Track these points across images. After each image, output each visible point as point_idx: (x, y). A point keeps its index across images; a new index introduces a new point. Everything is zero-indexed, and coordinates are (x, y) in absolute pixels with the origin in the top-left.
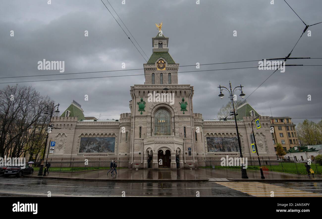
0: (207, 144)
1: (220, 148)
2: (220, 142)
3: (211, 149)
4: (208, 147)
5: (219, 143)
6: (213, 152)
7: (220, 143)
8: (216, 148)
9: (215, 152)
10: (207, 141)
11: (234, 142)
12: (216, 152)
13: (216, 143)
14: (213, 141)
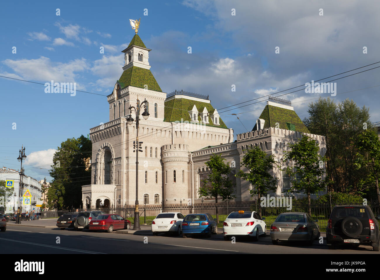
0: (200, 184)
10: (200, 180)
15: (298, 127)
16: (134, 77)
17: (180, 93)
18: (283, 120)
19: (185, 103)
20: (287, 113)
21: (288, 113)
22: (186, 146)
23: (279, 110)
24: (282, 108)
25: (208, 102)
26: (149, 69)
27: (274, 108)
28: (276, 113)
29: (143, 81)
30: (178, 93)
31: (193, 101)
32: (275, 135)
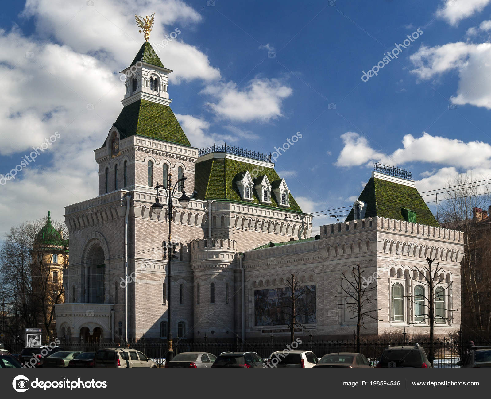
0: (255, 306)
1: (277, 315)
2: (277, 301)
3: (261, 319)
4: (255, 314)
5: (275, 303)
6: (263, 325)
7: (277, 304)
8: (269, 315)
9: (266, 325)
10: (256, 300)
11: (302, 299)
12: (268, 324)
13: (270, 305)
14: (266, 299)
15: (420, 215)
16: (142, 119)
17: (222, 148)
18: (397, 204)
19: (231, 167)
20: (404, 193)
21: (405, 191)
22: (232, 242)
23: (391, 186)
24: (397, 184)
25: (270, 166)
26: (168, 105)
27: (383, 183)
28: (386, 192)
29: (158, 127)
30: (218, 149)
31: (244, 164)
32: (383, 230)
